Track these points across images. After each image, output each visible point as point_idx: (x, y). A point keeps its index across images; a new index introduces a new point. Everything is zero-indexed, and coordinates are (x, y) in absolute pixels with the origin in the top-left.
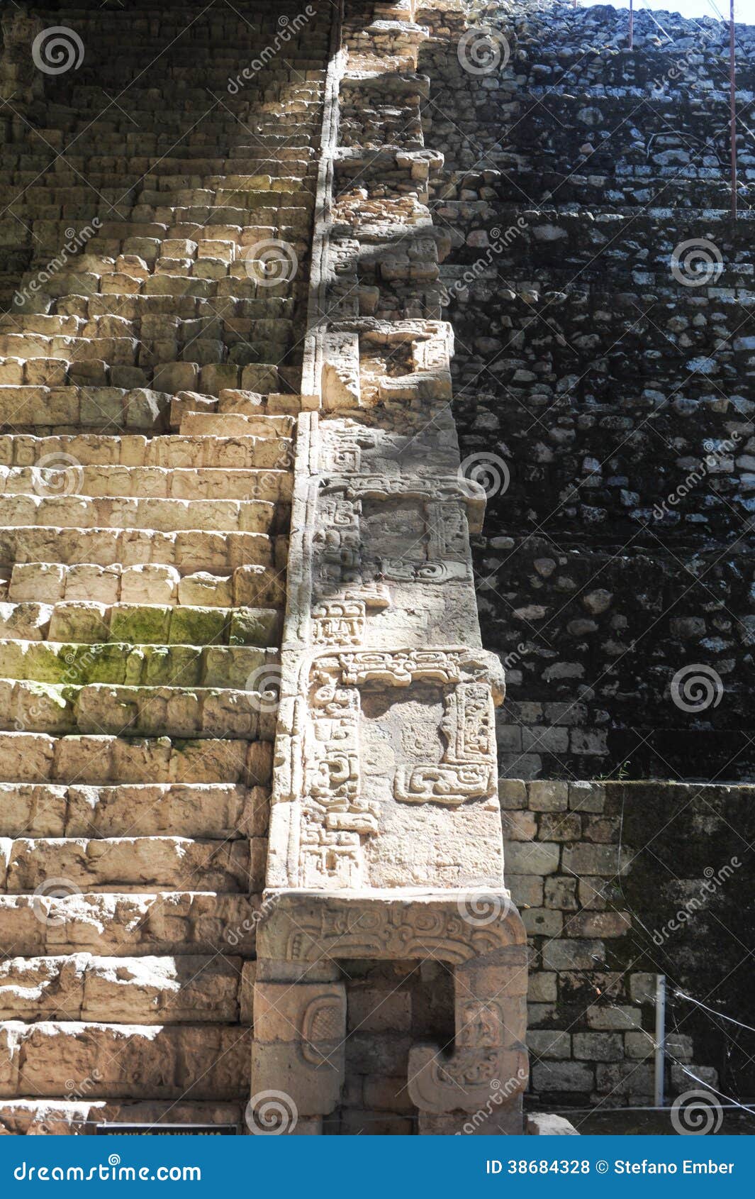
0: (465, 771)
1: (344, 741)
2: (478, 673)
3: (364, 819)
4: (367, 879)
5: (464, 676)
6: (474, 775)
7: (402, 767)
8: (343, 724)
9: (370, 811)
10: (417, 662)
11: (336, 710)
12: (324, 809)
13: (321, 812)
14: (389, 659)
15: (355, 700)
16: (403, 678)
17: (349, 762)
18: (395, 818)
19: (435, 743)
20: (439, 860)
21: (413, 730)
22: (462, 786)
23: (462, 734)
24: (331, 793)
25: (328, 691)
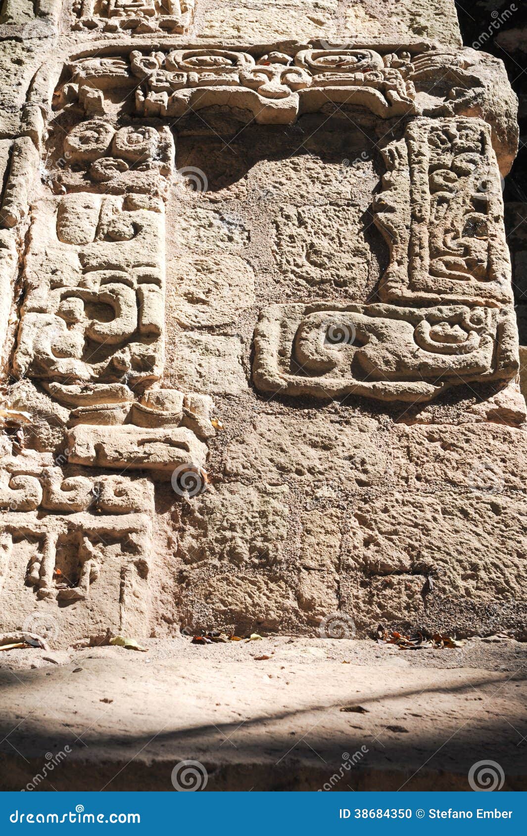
0: (433, 320)
1: (127, 245)
2: (460, 94)
3: (168, 441)
4: (170, 611)
5: (424, 101)
6: (457, 330)
7: (274, 311)
8: (129, 205)
9: (188, 420)
10: (313, 70)
11: (116, 173)
12: (64, 414)
13: (54, 421)
14: (247, 64)
15: (163, 151)
16: (280, 103)
17: (139, 294)
18: (252, 438)
19: (357, 252)
20: (370, 553)
21: (302, 223)
22: (427, 357)
23: (423, 231)
24: (85, 370)
25: (98, 129)
